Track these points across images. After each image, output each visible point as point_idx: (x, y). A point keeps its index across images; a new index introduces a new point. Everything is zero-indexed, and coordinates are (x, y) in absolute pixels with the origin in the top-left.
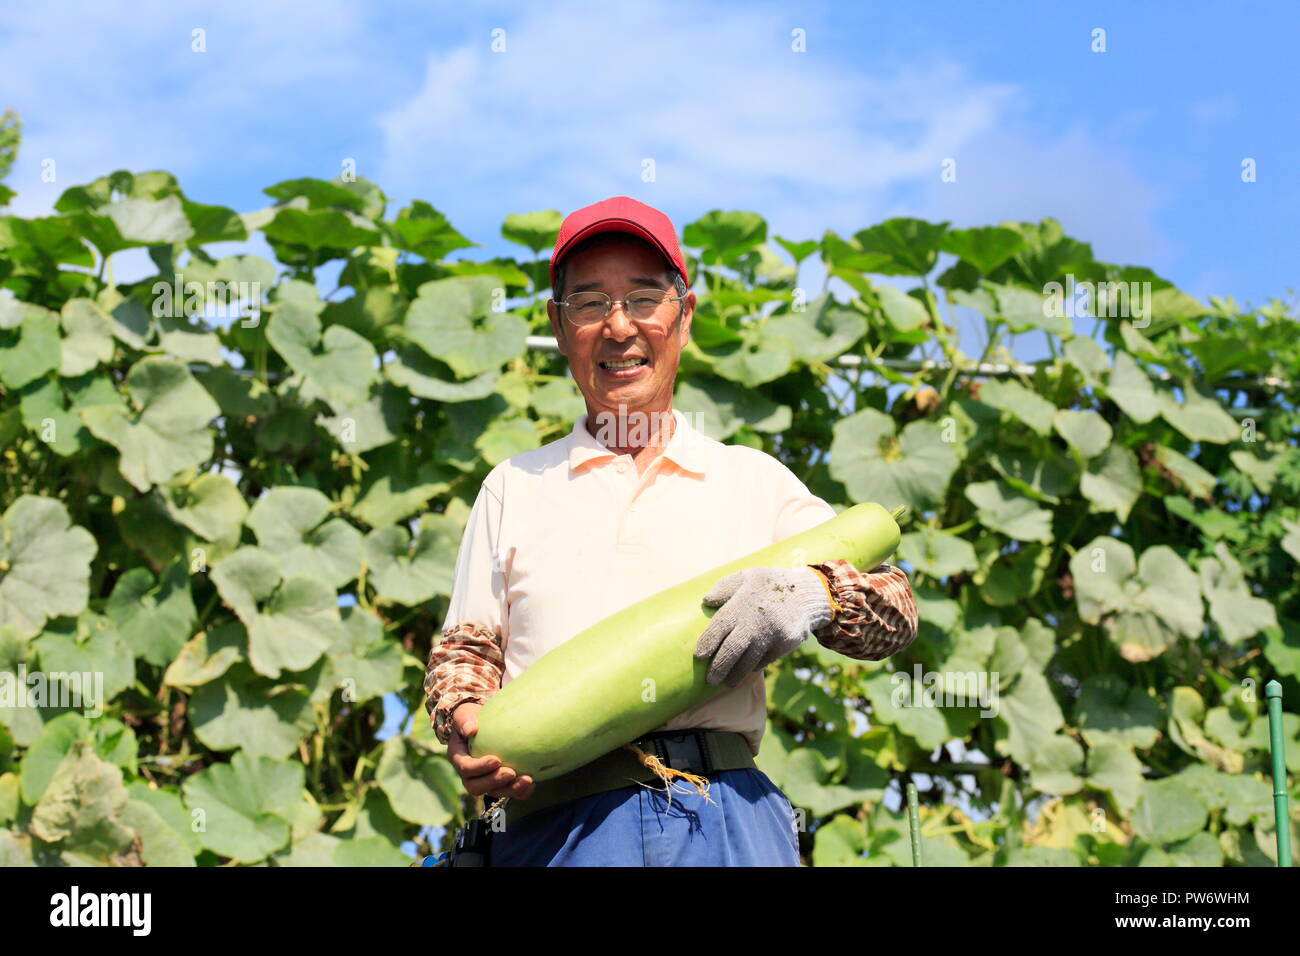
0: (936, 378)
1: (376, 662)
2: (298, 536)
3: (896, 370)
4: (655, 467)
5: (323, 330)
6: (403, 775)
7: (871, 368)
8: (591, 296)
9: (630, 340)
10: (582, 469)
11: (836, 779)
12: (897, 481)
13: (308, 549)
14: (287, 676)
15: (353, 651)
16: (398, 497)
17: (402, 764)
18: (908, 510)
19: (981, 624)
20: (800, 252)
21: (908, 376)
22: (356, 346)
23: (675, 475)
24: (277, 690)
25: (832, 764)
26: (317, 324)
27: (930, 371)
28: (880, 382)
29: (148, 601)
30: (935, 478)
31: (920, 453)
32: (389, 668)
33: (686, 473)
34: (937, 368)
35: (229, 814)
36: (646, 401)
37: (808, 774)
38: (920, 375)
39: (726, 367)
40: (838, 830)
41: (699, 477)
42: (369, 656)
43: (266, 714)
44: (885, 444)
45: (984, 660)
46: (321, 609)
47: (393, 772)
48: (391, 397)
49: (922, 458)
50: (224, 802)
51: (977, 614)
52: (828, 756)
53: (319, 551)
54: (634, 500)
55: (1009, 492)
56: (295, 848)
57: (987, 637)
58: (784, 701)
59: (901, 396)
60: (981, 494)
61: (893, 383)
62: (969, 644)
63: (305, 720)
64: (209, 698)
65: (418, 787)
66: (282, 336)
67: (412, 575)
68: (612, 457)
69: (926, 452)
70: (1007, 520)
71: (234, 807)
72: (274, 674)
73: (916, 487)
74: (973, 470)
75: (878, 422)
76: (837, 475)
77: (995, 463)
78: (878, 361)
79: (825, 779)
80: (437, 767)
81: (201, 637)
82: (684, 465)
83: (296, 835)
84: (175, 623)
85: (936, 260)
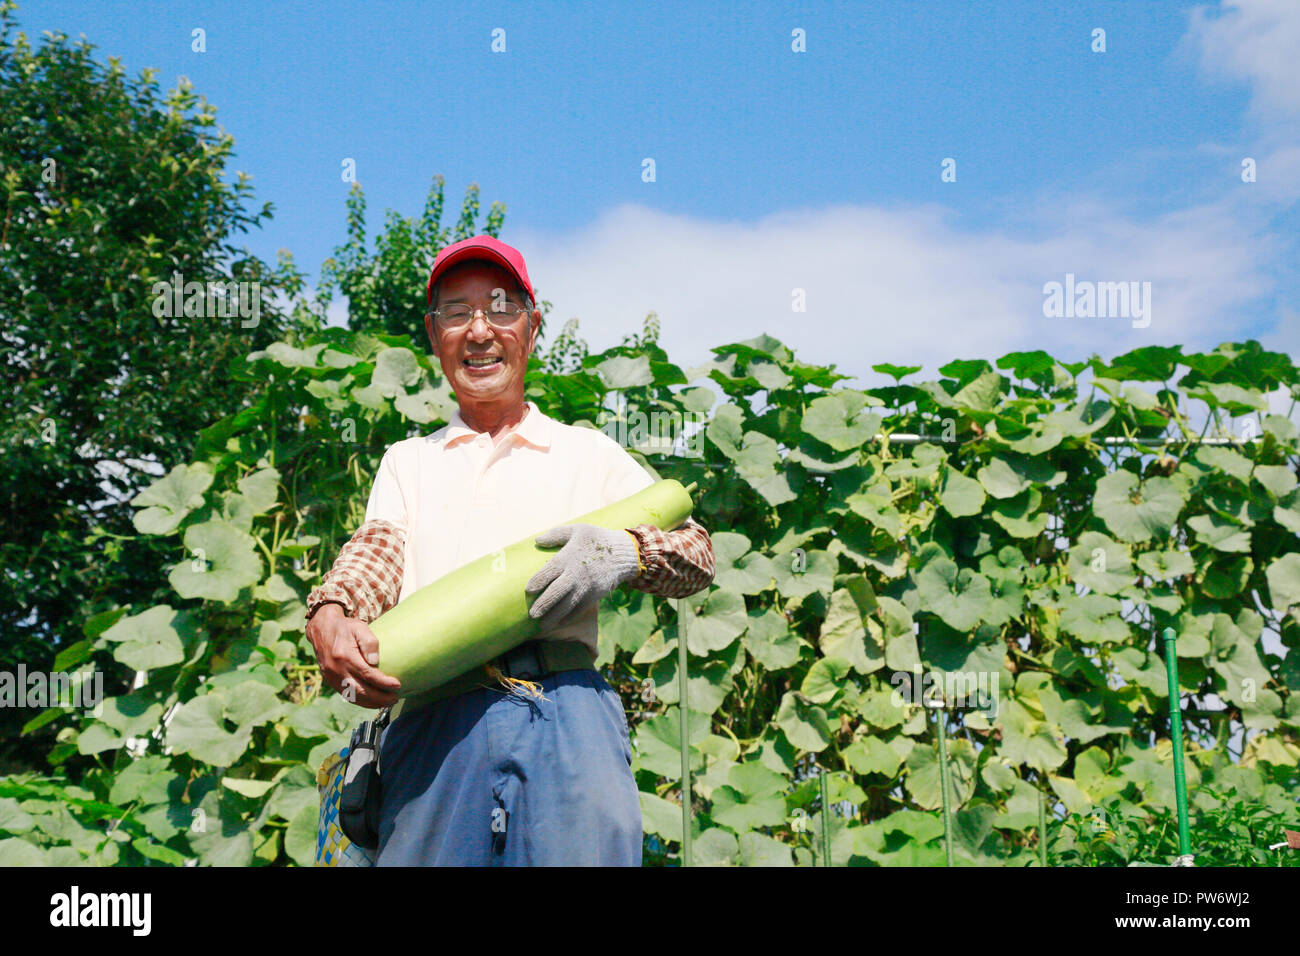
0: (1174, 449)
1: (782, 647)
2: (731, 564)
3: (1147, 445)
4: (507, 441)
5: (743, 434)
6: (795, 718)
7: (1128, 444)
8: (457, 308)
9: (488, 343)
10: (452, 444)
11: (1099, 721)
12: (1140, 517)
13: (737, 571)
14: (713, 655)
15: (768, 640)
16: (798, 536)
17: (794, 712)
18: (1149, 537)
19: (1205, 612)
20: (1076, 370)
21: (1154, 449)
22: (764, 443)
23: (524, 448)
24: (708, 665)
25: (1096, 711)
26: (741, 430)
27: (1171, 445)
28: (1137, 454)
29: (623, 611)
30: (1168, 515)
31: (1156, 498)
32: (790, 650)
33: (533, 447)
34: (1176, 442)
35: (665, 748)
36: (500, 390)
37: (1077, 717)
38: (1164, 448)
39: (1019, 446)
40: (1091, 755)
41: (545, 450)
42: (778, 642)
43: (702, 681)
44: (1134, 495)
45: (1207, 634)
46: (735, 611)
47: (787, 717)
48: (794, 473)
49: (1159, 501)
50: (661, 739)
51: (1201, 605)
52: (1093, 706)
53: (743, 571)
54: (489, 467)
55: (1218, 521)
56: (708, 770)
57: (1208, 620)
58: (1060, 667)
59: (1152, 462)
60: (1200, 524)
61: (1144, 453)
62: (1194, 624)
63: (725, 683)
64: (664, 670)
65: (806, 726)
66: (717, 436)
67: (803, 582)
68: (474, 436)
69: (1162, 497)
70: (1219, 540)
71: (668, 743)
72: (704, 654)
73: (1154, 521)
74: (1194, 507)
75: (1130, 479)
76: (1098, 514)
77: (1210, 502)
78: (1135, 440)
79: (1092, 721)
80: (816, 713)
81: (660, 633)
82: (532, 440)
83: (709, 762)
84: (642, 626)
85: (1174, 370)
